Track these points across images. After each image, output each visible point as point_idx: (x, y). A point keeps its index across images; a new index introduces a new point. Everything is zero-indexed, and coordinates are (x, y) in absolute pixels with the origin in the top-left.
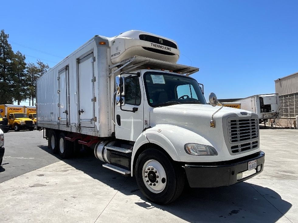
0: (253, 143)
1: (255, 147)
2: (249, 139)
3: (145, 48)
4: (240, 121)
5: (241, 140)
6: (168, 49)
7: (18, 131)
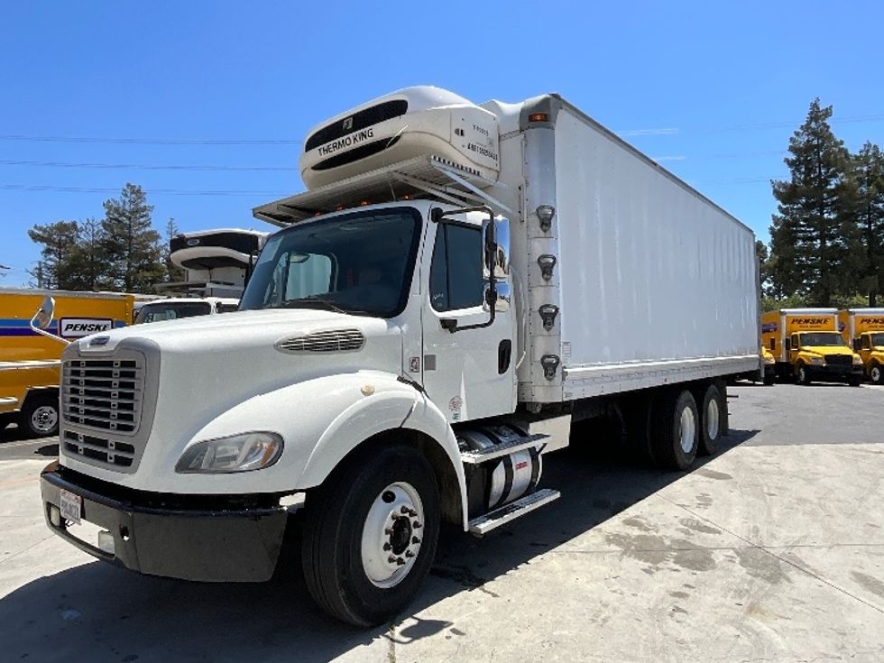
0: (120, 447)
1: (124, 463)
2: (107, 426)
4: (89, 364)
5: (87, 422)
6: (363, 135)
7: (807, 383)
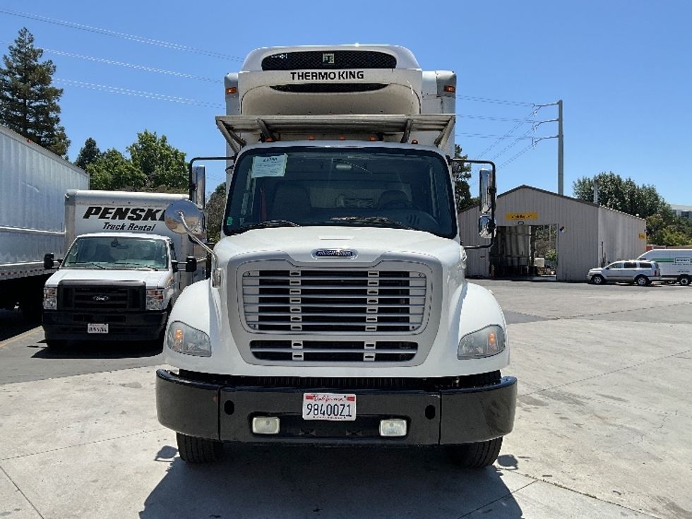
0: (385, 345)
1: (395, 359)
3: (278, 88)
5: (309, 328)
6: (353, 75)
